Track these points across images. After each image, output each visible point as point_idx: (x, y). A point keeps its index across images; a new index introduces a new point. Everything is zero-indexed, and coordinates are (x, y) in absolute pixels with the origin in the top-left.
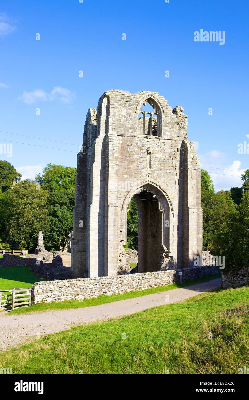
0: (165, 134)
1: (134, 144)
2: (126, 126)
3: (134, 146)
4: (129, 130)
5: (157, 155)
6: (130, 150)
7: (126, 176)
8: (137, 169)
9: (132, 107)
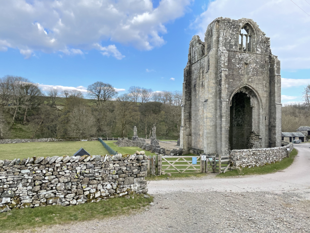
0: (257, 50)
1: (236, 57)
2: (231, 43)
3: (236, 58)
4: (233, 47)
5: (252, 65)
6: (234, 62)
7: (231, 80)
8: (238, 75)
9: (235, 29)
